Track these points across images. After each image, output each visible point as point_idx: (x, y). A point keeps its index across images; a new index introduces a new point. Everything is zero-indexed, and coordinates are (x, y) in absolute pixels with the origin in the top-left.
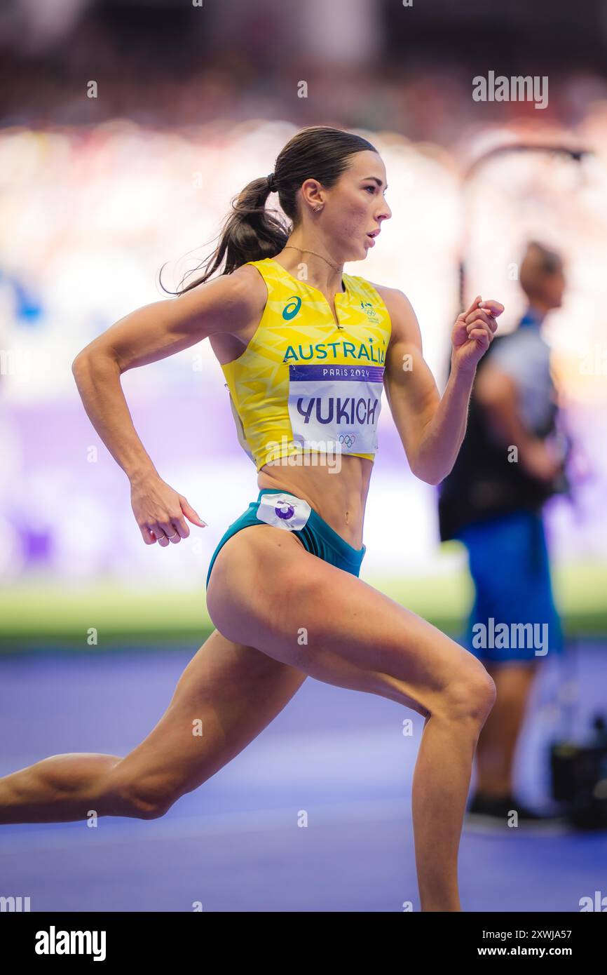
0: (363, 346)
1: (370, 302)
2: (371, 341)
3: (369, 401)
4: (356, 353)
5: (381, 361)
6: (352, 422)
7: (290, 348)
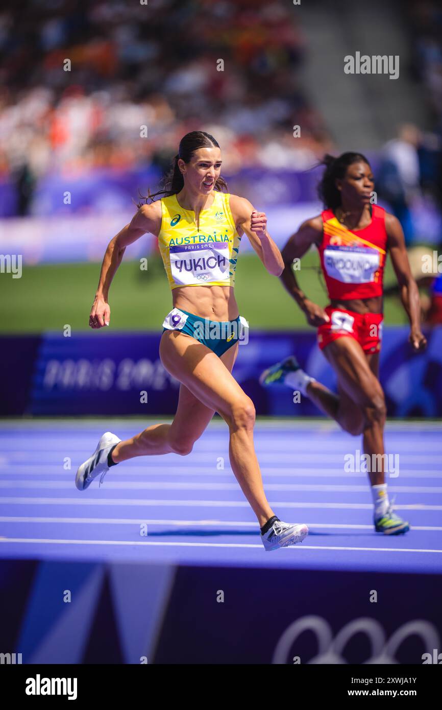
0: (210, 236)
1: (223, 211)
2: (215, 233)
3: (219, 256)
4: (206, 240)
5: (223, 240)
6: (205, 269)
7: (172, 239)
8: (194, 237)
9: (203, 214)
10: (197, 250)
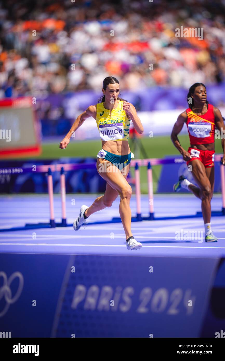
0: (115, 120)
1: (121, 110)
2: (117, 119)
3: (119, 129)
4: (114, 122)
5: (121, 122)
6: (113, 134)
7: (101, 122)
8: (109, 121)
9: (113, 111)
10: (110, 126)
